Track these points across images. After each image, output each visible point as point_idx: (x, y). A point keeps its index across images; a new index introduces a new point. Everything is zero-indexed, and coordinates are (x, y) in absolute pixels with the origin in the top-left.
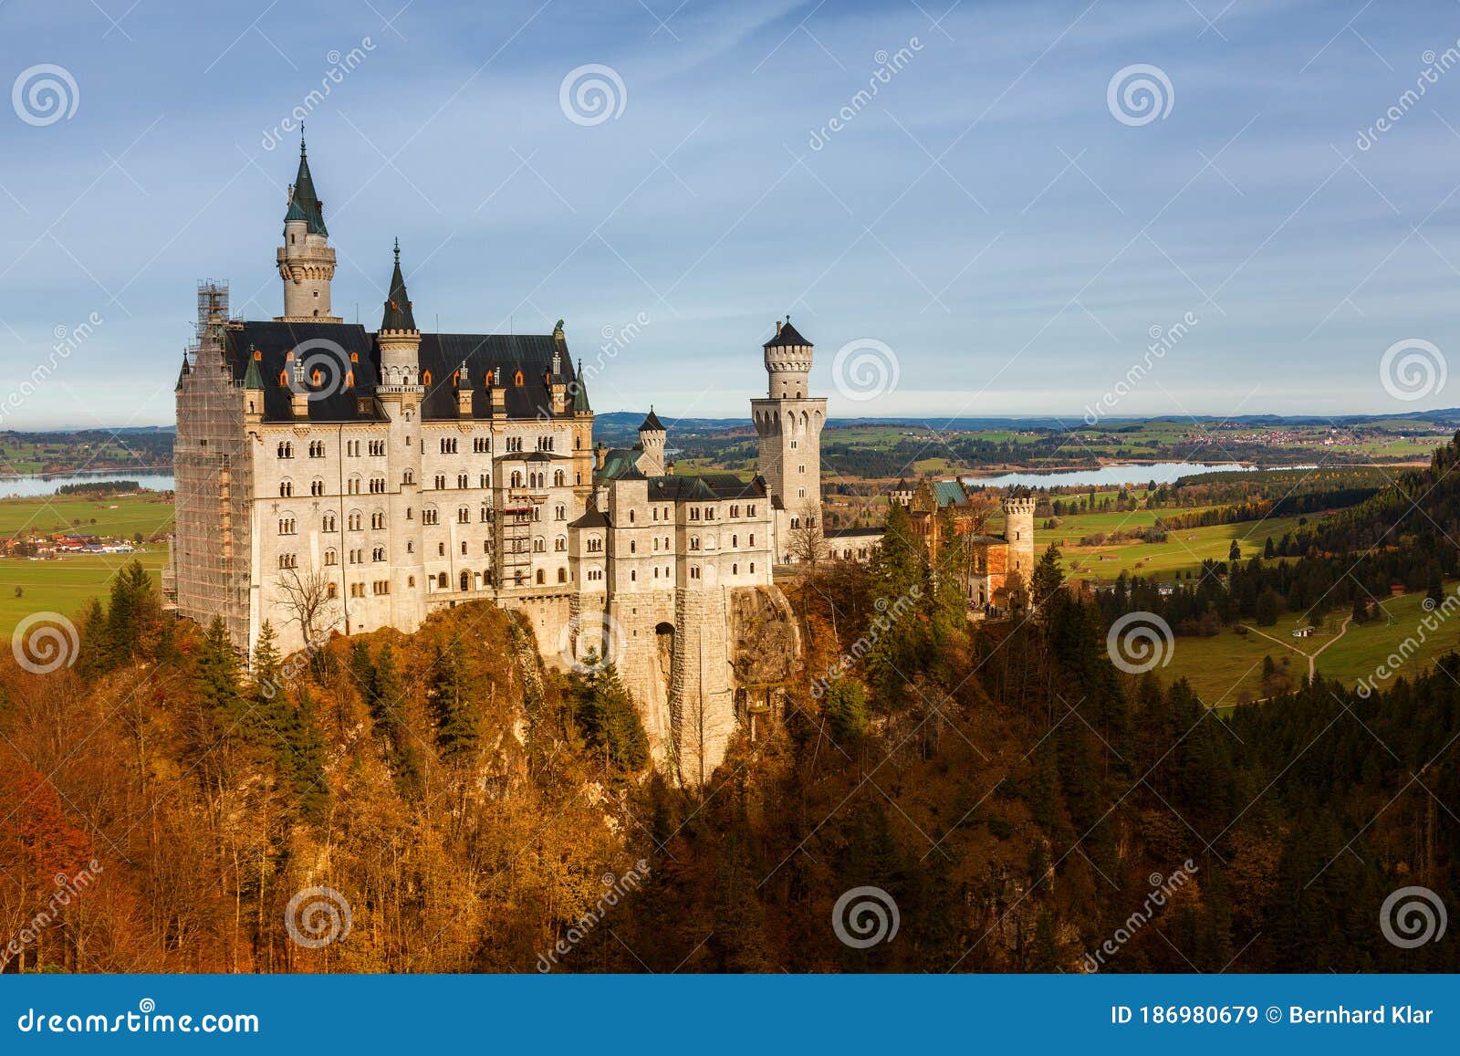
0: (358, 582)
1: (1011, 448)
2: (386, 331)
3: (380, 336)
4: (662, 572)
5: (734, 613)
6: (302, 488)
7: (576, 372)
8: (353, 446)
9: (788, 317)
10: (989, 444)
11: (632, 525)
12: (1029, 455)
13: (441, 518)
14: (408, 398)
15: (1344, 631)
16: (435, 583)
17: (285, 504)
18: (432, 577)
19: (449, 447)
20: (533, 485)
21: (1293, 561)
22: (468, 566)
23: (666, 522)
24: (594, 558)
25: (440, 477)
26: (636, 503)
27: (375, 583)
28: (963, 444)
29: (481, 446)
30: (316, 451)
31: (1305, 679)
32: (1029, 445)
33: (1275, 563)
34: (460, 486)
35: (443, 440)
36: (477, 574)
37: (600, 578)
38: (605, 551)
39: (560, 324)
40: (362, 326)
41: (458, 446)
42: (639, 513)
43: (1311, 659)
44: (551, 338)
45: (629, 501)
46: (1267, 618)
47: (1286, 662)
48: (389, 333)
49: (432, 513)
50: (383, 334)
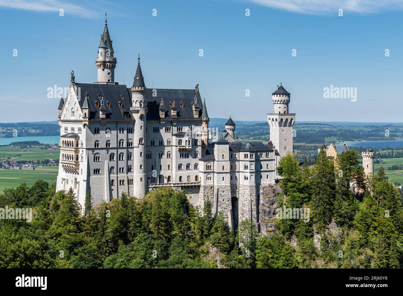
0: (122, 179)
1: (361, 133)
2: (134, 88)
3: (132, 89)
4: (234, 177)
6: (102, 145)
7: (203, 103)
8: (121, 129)
9: (281, 84)
10: (353, 131)
11: (223, 160)
12: (368, 136)
13: (153, 156)
14: (141, 113)
18: (149, 178)
19: (156, 130)
20: (186, 144)
23: (235, 159)
24: (208, 172)
25: (153, 141)
26: (225, 152)
27: (128, 180)
28: (343, 131)
29: (168, 130)
32: (368, 132)
34: (160, 144)
35: (154, 128)
36: (166, 177)
37: (211, 179)
38: (213, 169)
39: (198, 85)
40: (125, 86)
41: (159, 130)
42: (226, 155)
44: (194, 90)
45: (222, 151)
48: (135, 88)
49: (149, 154)
50: (133, 88)
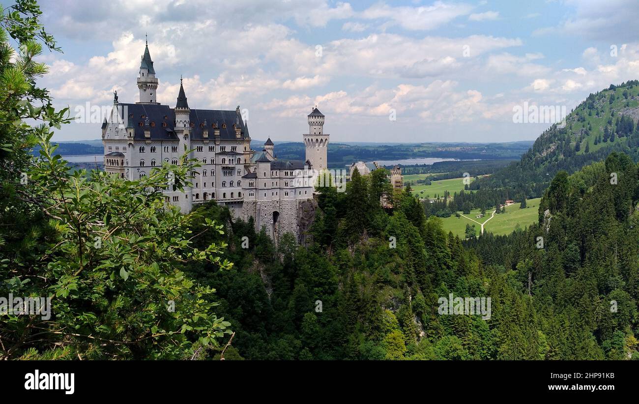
0: (167, 197)
2: (178, 108)
3: (176, 110)
4: (275, 193)
5: (300, 208)
6: (148, 163)
7: (245, 124)
8: (166, 148)
9: (316, 106)
11: (265, 177)
14: (185, 132)
15: (493, 216)
16: (194, 198)
17: (141, 169)
18: (194, 195)
19: (200, 149)
20: (230, 163)
21: (475, 192)
22: (206, 191)
23: (276, 177)
24: (251, 189)
26: (266, 170)
27: (174, 197)
29: (211, 149)
30: (153, 150)
31: (481, 232)
33: (469, 192)
34: (204, 163)
35: (198, 147)
36: (210, 194)
37: (253, 195)
38: (255, 186)
39: (239, 107)
40: (169, 106)
41: (203, 149)
42: (267, 173)
43: (482, 225)
44: (235, 112)
45: (264, 169)
46: (467, 211)
47: (474, 226)
49: (194, 173)
